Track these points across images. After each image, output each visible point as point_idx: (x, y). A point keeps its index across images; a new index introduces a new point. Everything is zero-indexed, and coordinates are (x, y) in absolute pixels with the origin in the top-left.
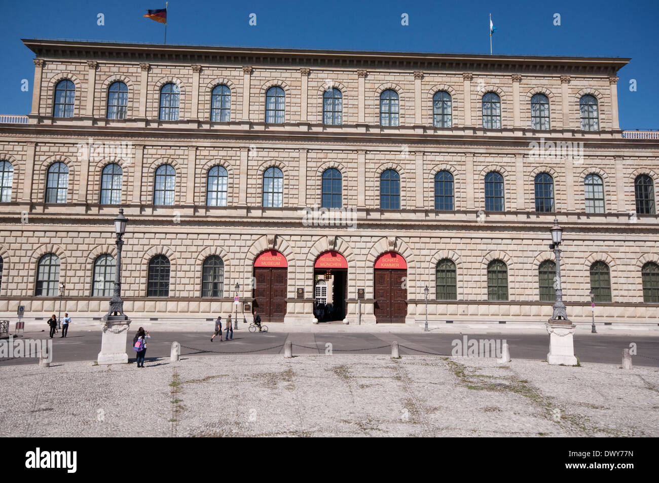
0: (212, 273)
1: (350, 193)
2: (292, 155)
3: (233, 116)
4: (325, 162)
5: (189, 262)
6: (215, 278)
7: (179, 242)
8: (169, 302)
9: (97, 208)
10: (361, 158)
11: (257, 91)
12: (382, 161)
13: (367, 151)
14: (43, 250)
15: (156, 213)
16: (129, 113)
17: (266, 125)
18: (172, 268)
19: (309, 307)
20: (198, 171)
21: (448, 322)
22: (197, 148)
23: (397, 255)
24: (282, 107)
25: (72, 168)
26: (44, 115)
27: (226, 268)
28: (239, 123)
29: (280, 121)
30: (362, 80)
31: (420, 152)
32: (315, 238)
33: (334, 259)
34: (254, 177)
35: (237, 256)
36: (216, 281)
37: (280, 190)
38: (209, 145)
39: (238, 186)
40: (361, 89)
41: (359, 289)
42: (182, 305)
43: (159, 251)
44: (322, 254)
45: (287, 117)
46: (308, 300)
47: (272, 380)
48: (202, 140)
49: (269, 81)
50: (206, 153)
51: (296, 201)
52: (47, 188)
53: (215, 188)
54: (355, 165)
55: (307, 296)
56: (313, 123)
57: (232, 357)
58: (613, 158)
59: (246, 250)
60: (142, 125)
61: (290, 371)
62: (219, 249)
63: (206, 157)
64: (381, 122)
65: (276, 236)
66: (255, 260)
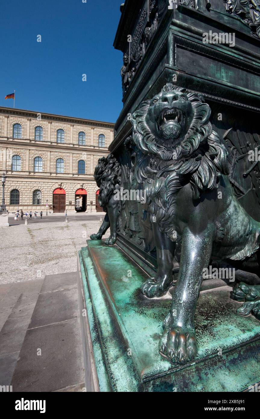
0: (37, 196)
1: (88, 169)
2: (67, 155)
3: (44, 139)
4: (79, 158)
5: (27, 192)
7: (23, 185)
8: (19, 207)
10: (92, 157)
11: (54, 130)
13: (94, 155)
15: (13, 173)
17: (57, 143)
18: (21, 194)
19: (73, 207)
20: (30, 159)
22: (30, 150)
24: (63, 137)
27: (42, 194)
28: (47, 142)
29: (63, 142)
30: (92, 130)
32: (76, 184)
33: (82, 191)
34: (53, 162)
35: (47, 190)
36: (38, 199)
37: (63, 167)
38: (34, 149)
39: (46, 165)
40: (92, 133)
41: (91, 201)
42: (25, 207)
43: (15, 188)
44: (78, 189)
45: (65, 141)
46: (73, 205)
47: (62, 228)
48: (32, 147)
49: (58, 127)
50: (34, 152)
53: (37, 165)
54: (90, 160)
55: (72, 204)
56: (75, 144)
59: (50, 188)
60: (6, 139)
61: (68, 226)
62: (39, 187)
63: (34, 154)
64: (99, 145)
65: (61, 183)
66: (54, 191)
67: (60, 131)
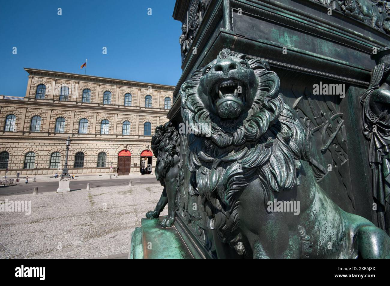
0: (102, 158)
2: (134, 117)
4: (145, 120)
5: (92, 154)
6: (103, 160)
7: (89, 147)
8: (83, 170)
9: (53, 134)
10: (158, 119)
11: (122, 94)
12: (165, 120)
13: (160, 117)
14: (28, 150)
15: (79, 136)
16: (69, 99)
17: (125, 106)
18: (85, 157)
19: (139, 169)
20: (97, 121)
22: (97, 113)
24: (130, 100)
25: (43, 118)
26: (31, 97)
27: (107, 157)
28: (114, 105)
29: (130, 105)
30: (159, 93)
32: (141, 146)
33: (148, 153)
34: (119, 124)
35: (112, 152)
36: (103, 161)
37: (129, 129)
38: (102, 112)
39: (113, 127)
40: (158, 96)
42: (89, 170)
43: (80, 151)
44: (144, 151)
45: (132, 104)
46: (138, 167)
47: (125, 193)
48: (99, 110)
49: (126, 91)
50: (101, 115)
51: (135, 133)
52: (31, 126)
53: (104, 128)
54: (156, 121)
55: (138, 166)
56: (141, 106)
57: (110, 187)
59: (115, 150)
60: (75, 103)
61: (131, 190)
62: (105, 150)
63: (101, 117)
64: (165, 108)
65: (127, 145)
66: (119, 153)
67: (128, 95)
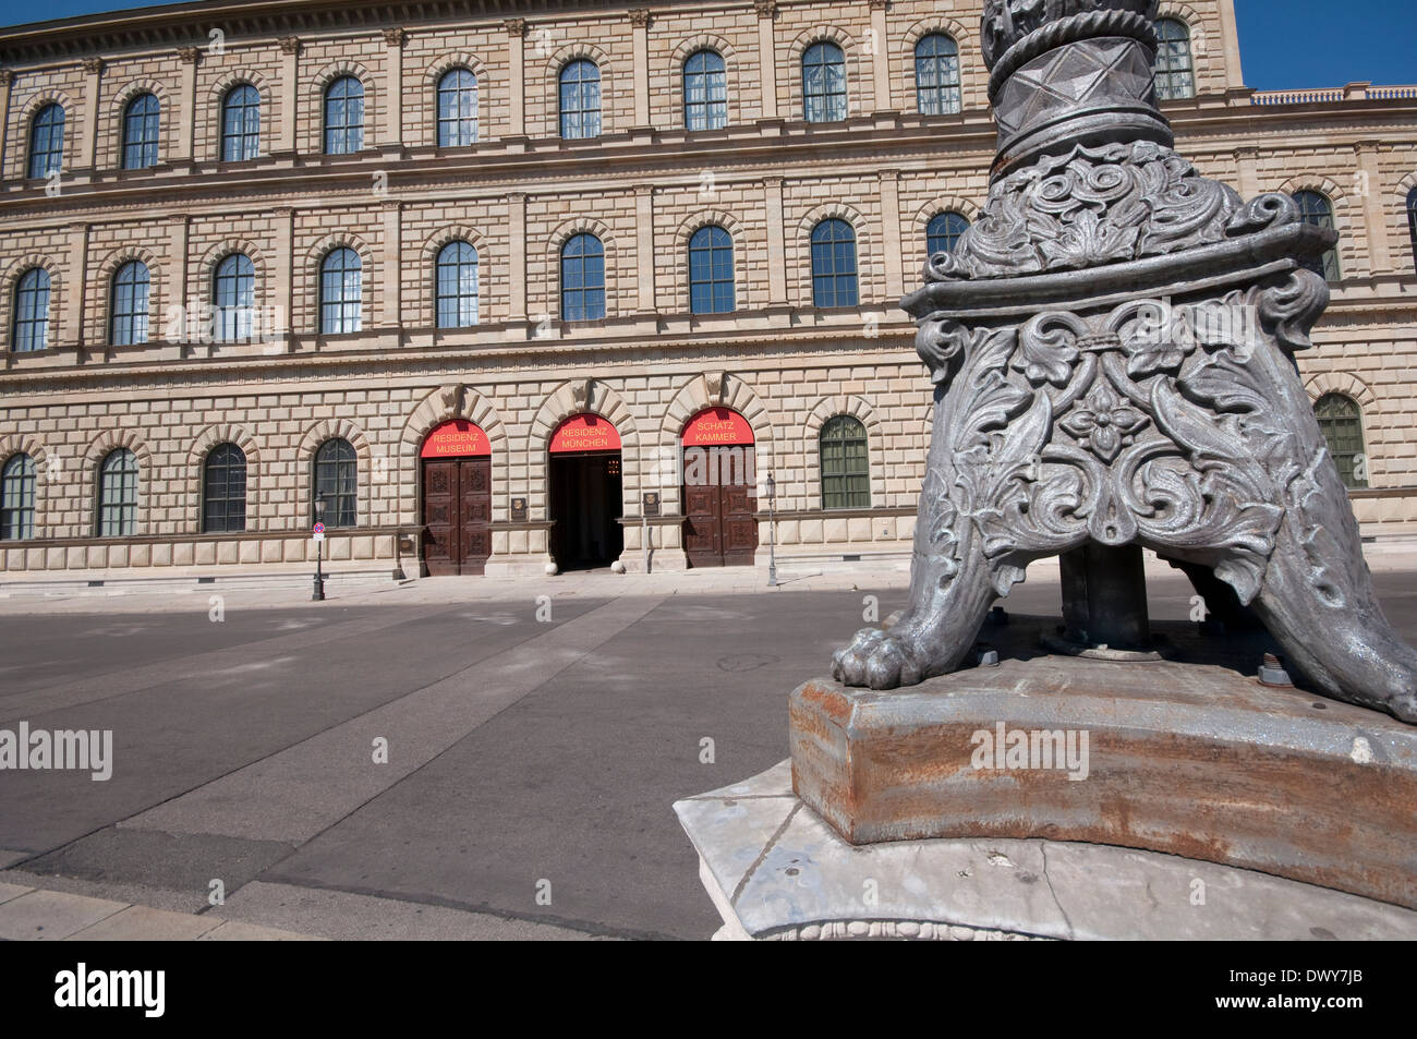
1: (622, 283)
2: (495, 210)
3: (368, 138)
4: (565, 221)
5: (284, 454)
7: (262, 414)
8: (242, 543)
9: (102, 353)
10: (643, 205)
11: (418, 80)
12: (689, 209)
13: (656, 187)
15: (216, 355)
16: (161, 153)
17: (440, 150)
18: (250, 469)
19: (540, 538)
20: (297, 261)
21: (847, 558)
22: (295, 212)
23: (731, 414)
25: (56, 278)
26: (10, 178)
27: (361, 464)
28: (381, 151)
30: (640, 34)
31: (774, 178)
32: (547, 388)
33: (591, 430)
34: (416, 265)
35: (383, 435)
36: (345, 492)
37: (473, 290)
38: (317, 203)
39: (381, 286)
40: (640, 55)
41: (645, 495)
42: (270, 546)
43: (224, 436)
44: (564, 420)
45: (483, 131)
46: (536, 524)
48: (302, 194)
49: (440, 56)
50: (314, 221)
51: (504, 309)
52: (15, 323)
53: (337, 296)
54: (630, 222)
55: (533, 514)
56: (537, 137)
58: (1231, 156)
59: (399, 421)
60: (184, 172)
62: (345, 423)
63: (315, 231)
64: (686, 123)
65: (462, 389)
66: (422, 442)
